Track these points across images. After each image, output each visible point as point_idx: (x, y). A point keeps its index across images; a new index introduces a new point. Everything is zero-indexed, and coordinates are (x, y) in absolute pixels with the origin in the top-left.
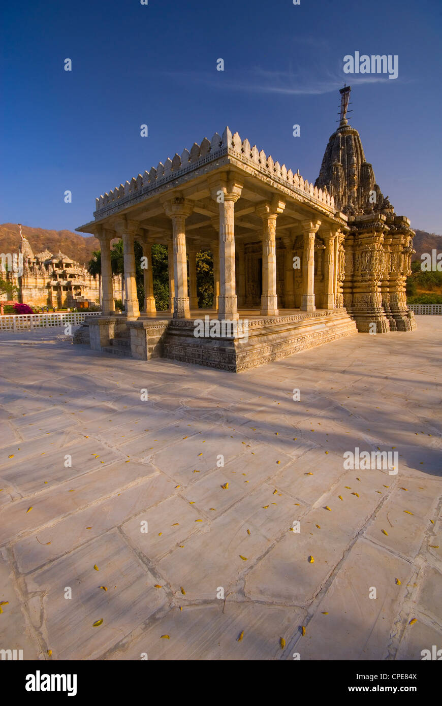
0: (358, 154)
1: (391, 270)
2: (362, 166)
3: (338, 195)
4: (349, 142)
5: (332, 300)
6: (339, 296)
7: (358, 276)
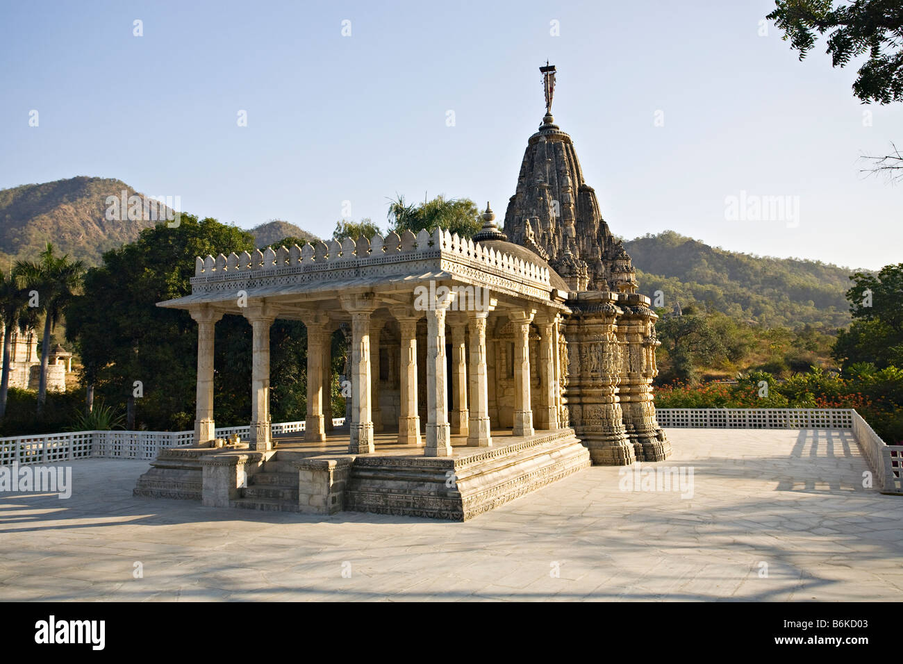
0: (572, 172)
1: (631, 370)
2: (580, 190)
3: (548, 234)
4: (559, 153)
5: (554, 417)
6: (563, 409)
7: (587, 378)
